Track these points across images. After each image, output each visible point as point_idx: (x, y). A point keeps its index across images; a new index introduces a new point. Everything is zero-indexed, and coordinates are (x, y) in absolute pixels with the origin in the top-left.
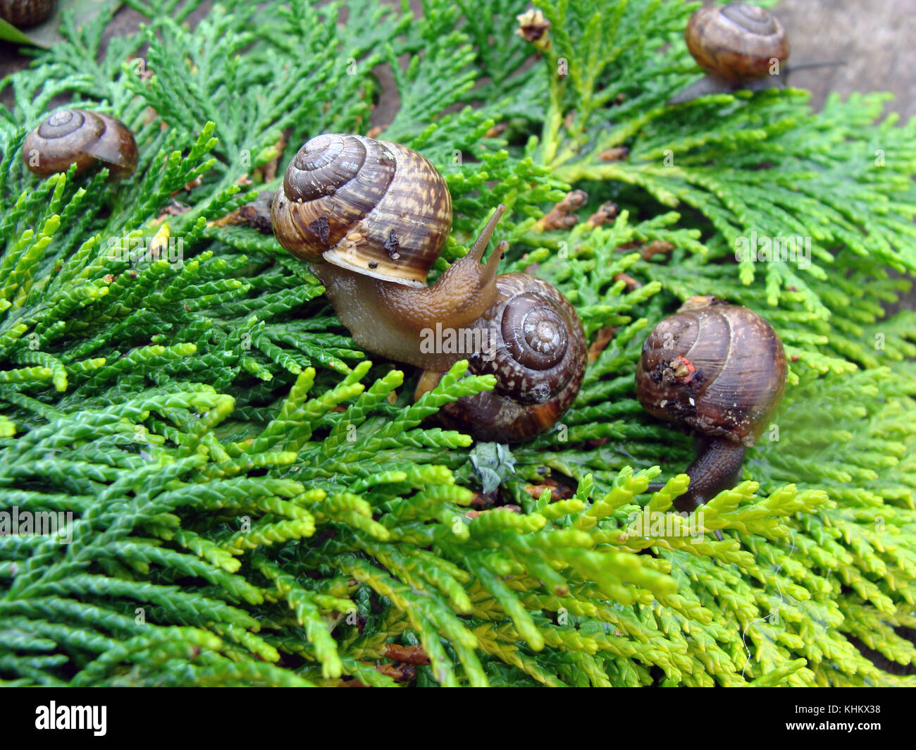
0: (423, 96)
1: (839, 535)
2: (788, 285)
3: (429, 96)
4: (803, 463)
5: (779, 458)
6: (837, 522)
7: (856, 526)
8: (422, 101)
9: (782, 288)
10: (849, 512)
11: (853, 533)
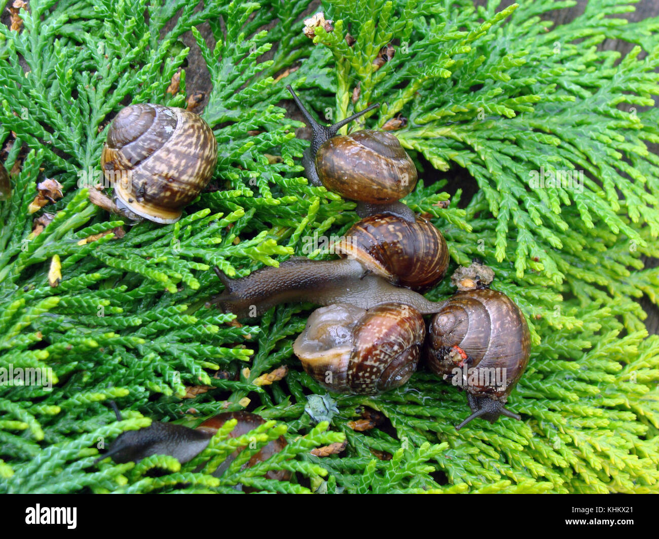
0: (231, 77)
1: (570, 440)
2: (533, 255)
3: (235, 77)
4: (545, 386)
5: (528, 383)
6: (568, 431)
7: (582, 433)
8: (231, 81)
9: (528, 257)
10: (578, 422)
11: (580, 438)
